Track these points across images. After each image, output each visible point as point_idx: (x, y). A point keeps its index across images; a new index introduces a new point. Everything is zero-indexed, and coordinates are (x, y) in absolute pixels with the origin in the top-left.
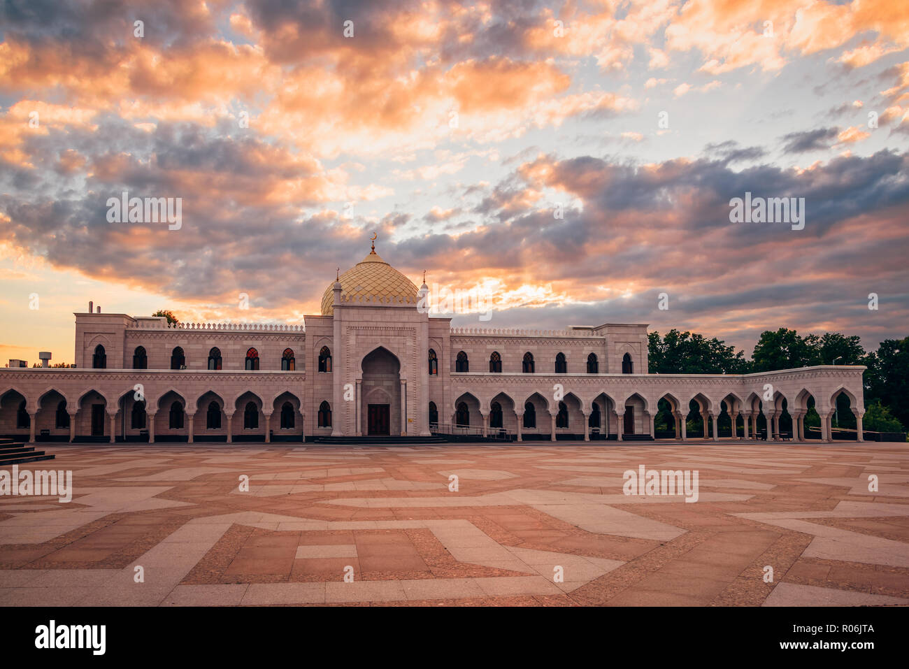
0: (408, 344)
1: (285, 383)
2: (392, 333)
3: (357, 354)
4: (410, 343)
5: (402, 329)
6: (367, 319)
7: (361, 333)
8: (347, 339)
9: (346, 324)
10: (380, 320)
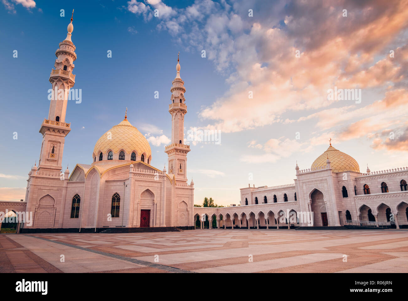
0: (325, 186)
1: (292, 206)
2: (318, 182)
3: (307, 193)
4: (326, 186)
5: (322, 180)
6: (308, 178)
7: (307, 184)
8: (303, 187)
9: (302, 181)
10: (313, 178)
